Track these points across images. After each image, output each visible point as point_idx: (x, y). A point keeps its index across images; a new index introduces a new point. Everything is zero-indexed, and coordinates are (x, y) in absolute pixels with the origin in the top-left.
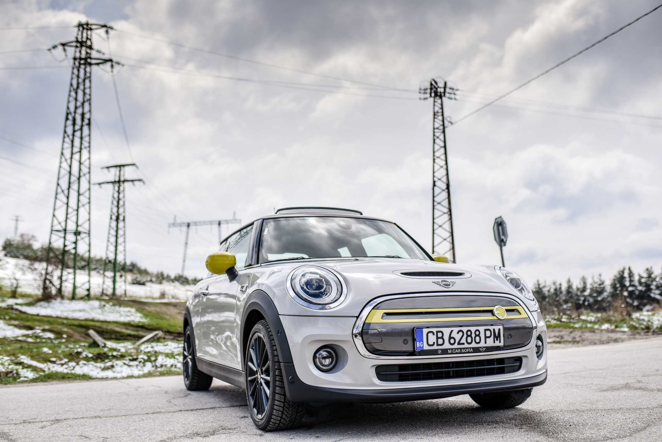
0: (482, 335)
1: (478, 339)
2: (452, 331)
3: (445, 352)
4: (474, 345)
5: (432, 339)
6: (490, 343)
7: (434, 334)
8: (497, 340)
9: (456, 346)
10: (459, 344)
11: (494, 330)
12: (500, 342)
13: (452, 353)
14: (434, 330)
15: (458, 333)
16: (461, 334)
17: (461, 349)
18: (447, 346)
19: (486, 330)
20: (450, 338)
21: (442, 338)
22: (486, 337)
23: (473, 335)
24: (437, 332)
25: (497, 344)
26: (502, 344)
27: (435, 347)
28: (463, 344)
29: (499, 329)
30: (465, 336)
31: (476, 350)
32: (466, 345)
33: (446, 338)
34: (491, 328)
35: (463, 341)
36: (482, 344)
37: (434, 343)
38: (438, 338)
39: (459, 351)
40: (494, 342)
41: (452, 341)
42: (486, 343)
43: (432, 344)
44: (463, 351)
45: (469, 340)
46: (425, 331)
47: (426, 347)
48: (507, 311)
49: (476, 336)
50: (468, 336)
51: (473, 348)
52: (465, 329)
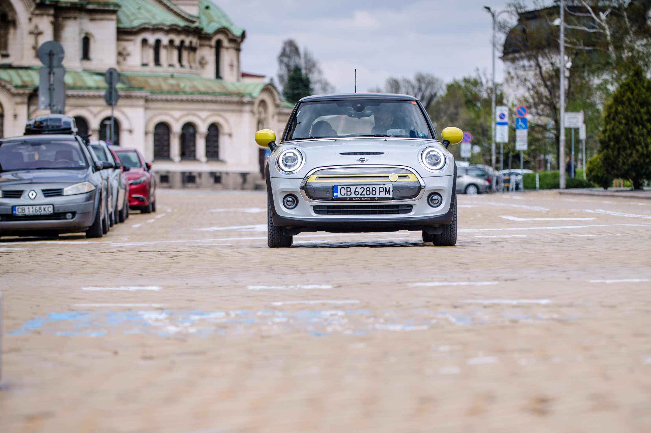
0: (377, 191)
1: (374, 193)
2: (357, 188)
3: (351, 199)
4: (371, 196)
5: (344, 192)
6: (383, 195)
7: (345, 189)
8: (388, 193)
9: (359, 196)
10: (361, 195)
11: (386, 188)
12: (390, 195)
13: (356, 200)
14: (345, 187)
15: (361, 188)
16: (363, 189)
17: (362, 198)
18: (353, 196)
19: (379, 188)
20: (355, 191)
21: (350, 191)
22: (380, 192)
23: (371, 190)
24: (347, 188)
25: (388, 196)
26: (391, 196)
27: (346, 196)
28: (364, 195)
29: (390, 188)
30: (365, 190)
31: (372, 199)
32: (366, 196)
33: (353, 191)
34: (384, 187)
35: (364, 193)
36: (377, 196)
37: (345, 194)
38: (347, 191)
39: (361, 199)
40: (386, 195)
41: (357, 193)
42: (379, 195)
43: (344, 194)
44: (363, 199)
45: (368, 193)
46: (339, 187)
47: (340, 196)
48: (399, 176)
49: (373, 190)
50: (367, 191)
51: (370, 198)
52: (365, 187)
